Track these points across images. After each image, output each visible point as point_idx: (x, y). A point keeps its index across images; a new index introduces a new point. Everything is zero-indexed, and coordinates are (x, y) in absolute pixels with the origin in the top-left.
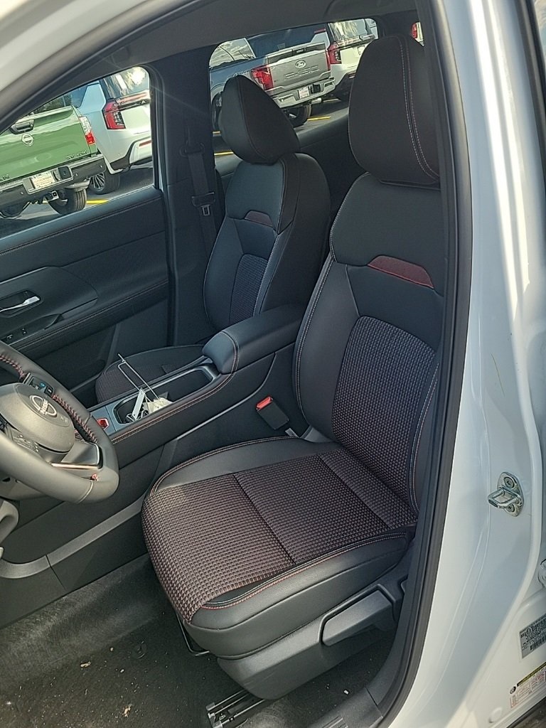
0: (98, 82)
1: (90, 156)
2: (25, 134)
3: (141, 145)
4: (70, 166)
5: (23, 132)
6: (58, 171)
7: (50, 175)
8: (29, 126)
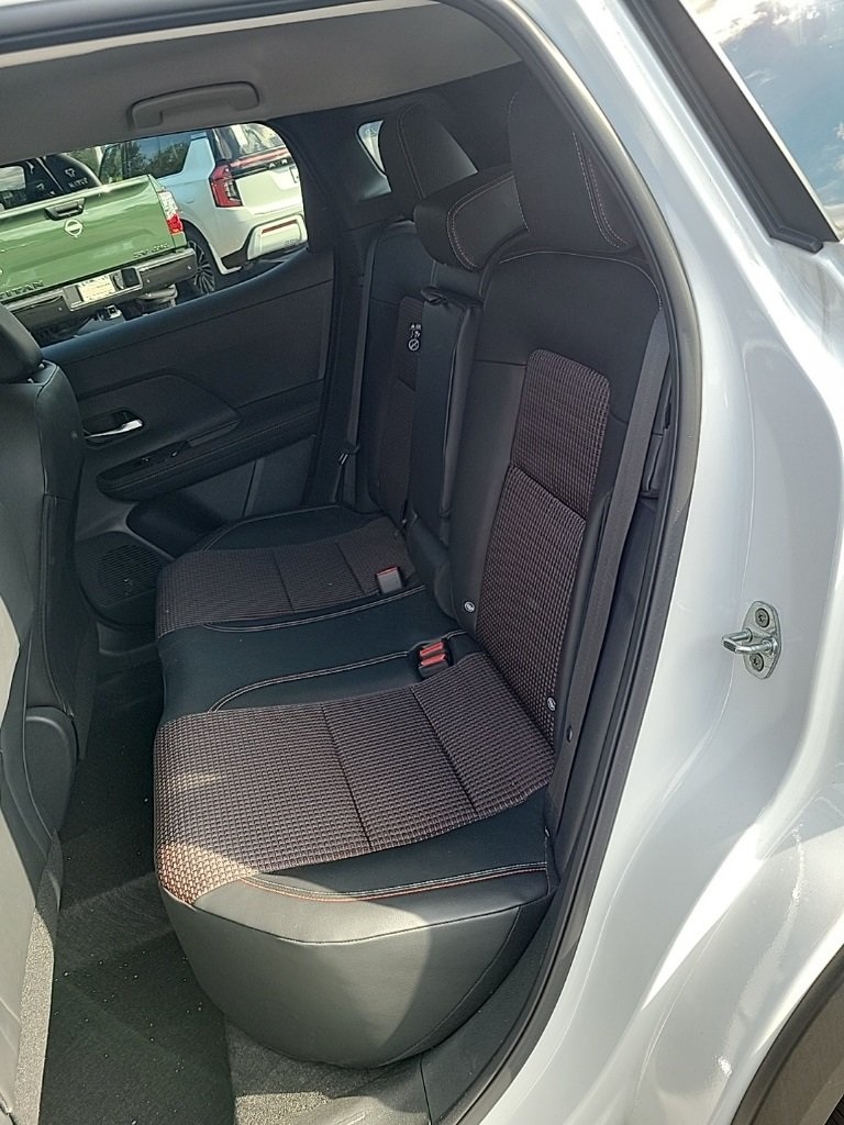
0: (205, 134)
1: (173, 251)
2: (70, 220)
3: (264, 231)
4: (140, 268)
5: (67, 216)
6: (120, 274)
7: (109, 281)
8: (77, 208)
